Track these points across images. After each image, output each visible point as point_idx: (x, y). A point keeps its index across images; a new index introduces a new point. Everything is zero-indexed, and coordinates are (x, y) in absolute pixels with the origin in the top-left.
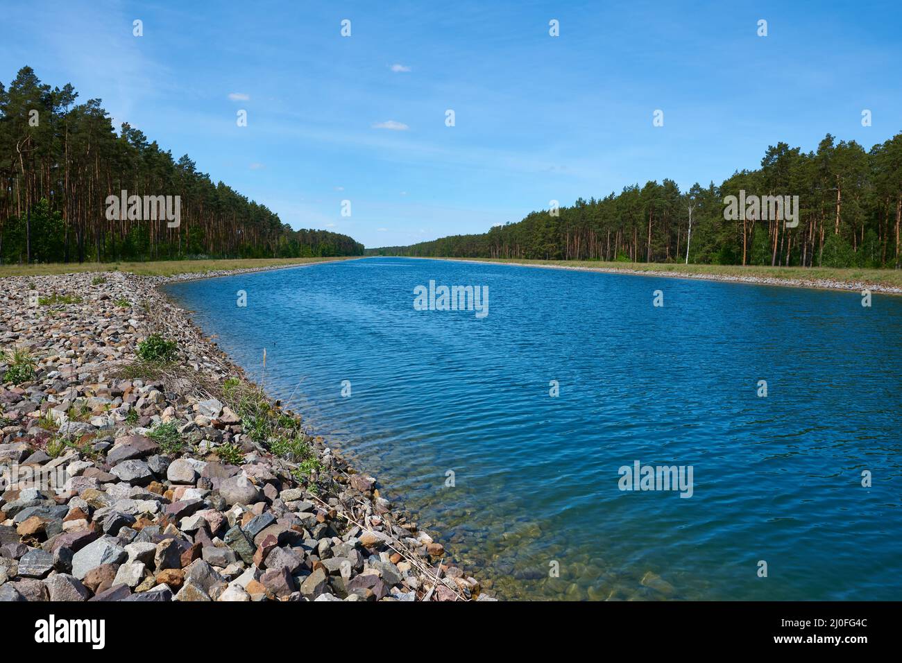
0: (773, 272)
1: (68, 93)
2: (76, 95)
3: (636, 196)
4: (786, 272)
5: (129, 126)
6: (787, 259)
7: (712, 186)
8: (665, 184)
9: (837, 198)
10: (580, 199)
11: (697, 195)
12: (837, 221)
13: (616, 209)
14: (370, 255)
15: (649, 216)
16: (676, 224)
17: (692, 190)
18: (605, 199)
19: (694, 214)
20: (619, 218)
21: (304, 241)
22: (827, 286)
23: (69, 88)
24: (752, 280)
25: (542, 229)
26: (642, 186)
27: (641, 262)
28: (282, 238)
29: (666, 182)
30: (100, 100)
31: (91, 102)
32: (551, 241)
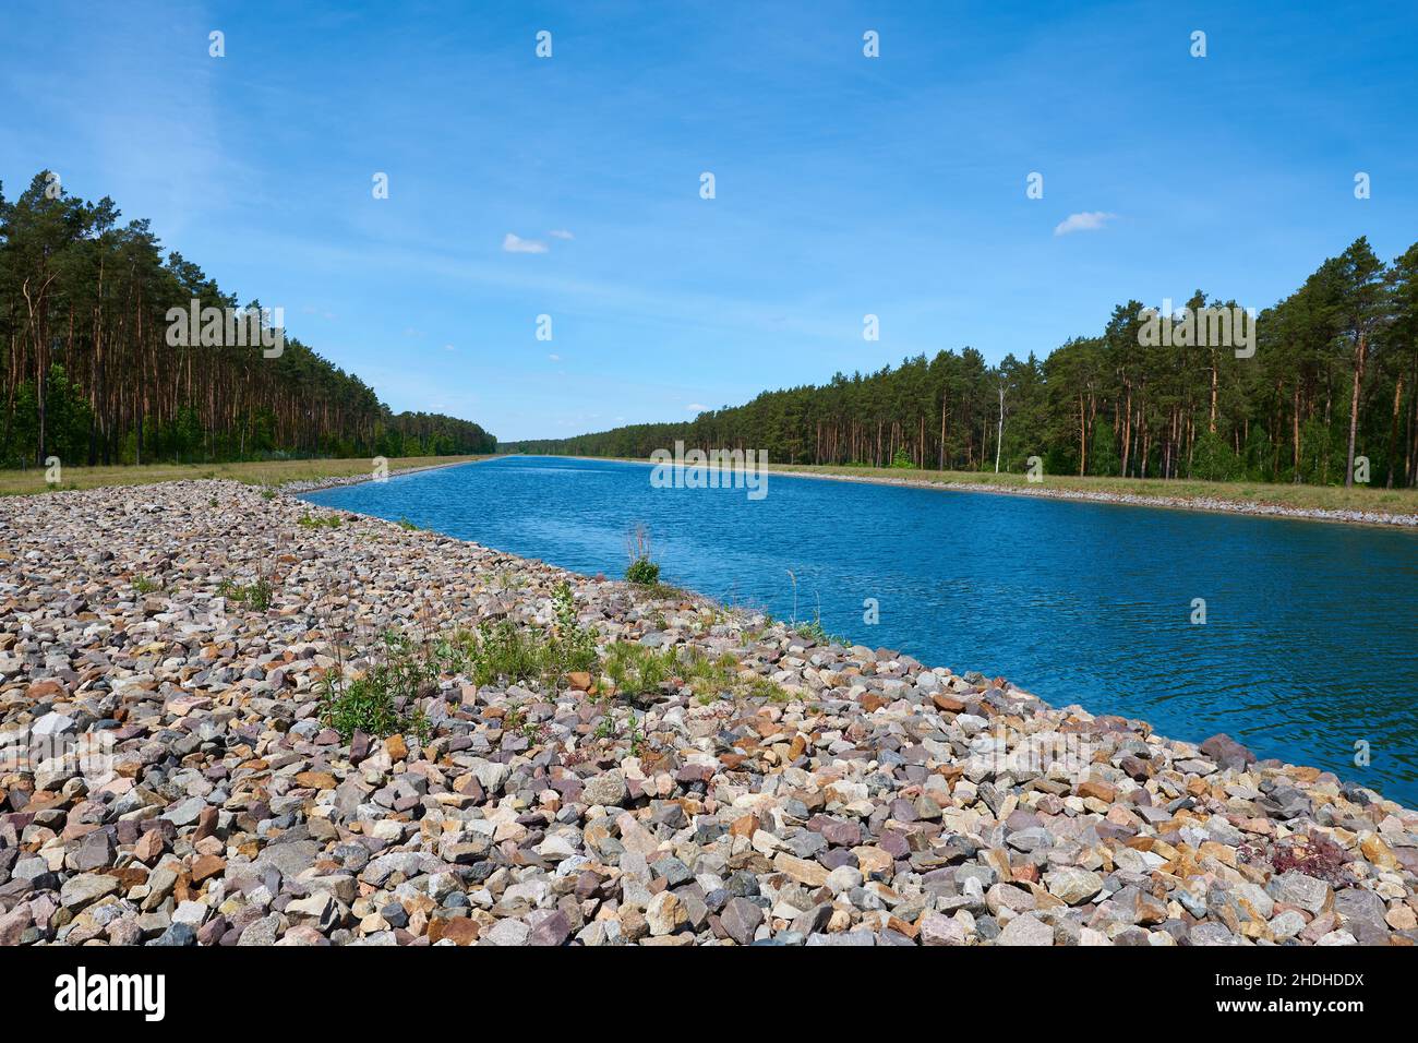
0: (1132, 486)
1: (105, 210)
2: (118, 213)
3: (923, 373)
4: (1150, 487)
5: (180, 257)
6: (1143, 467)
7: (1032, 359)
8: (965, 354)
9: (1212, 381)
10: (839, 374)
11: (1010, 371)
12: (1213, 414)
13: (892, 389)
14: (506, 453)
15: (942, 402)
16: (979, 413)
17: (1004, 364)
18: (876, 375)
19: (1007, 399)
20: (898, 403)
21: (408, 430)
22: (1208, 507)
23: (107, 202)
24: (1104, 497)
25: (780, 417)
26: (931, 357)
27: (929, 468)
28: (377, 424)
29: (967, 352)
30: (147, 221)
31: (134, 224)
32: (792, 435)
